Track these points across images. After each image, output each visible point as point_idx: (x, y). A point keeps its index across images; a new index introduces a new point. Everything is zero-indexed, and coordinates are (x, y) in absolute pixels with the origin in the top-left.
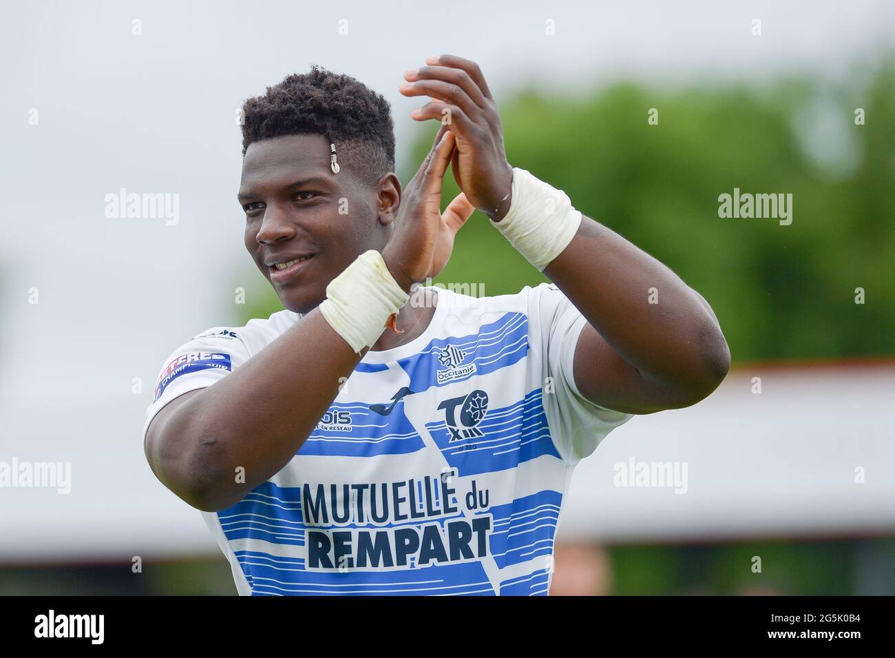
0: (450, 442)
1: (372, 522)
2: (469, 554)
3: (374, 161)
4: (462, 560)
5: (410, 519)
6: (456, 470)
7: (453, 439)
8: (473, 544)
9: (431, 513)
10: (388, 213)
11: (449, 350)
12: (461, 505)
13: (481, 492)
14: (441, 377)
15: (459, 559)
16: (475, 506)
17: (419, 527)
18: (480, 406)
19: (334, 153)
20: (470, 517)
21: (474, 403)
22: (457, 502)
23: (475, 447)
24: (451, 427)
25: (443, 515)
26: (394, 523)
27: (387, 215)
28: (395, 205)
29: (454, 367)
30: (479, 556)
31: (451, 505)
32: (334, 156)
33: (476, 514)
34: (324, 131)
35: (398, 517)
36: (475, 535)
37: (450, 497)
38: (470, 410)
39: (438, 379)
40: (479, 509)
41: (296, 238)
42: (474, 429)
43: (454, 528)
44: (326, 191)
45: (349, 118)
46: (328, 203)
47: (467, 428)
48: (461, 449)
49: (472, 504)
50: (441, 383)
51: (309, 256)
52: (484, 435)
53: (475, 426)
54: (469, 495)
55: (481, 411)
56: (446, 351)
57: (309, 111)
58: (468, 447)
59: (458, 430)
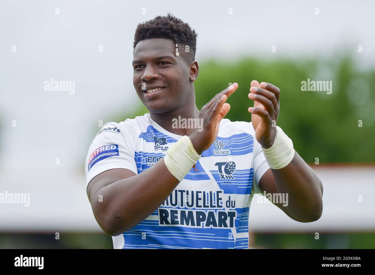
0: (220, 179)
1: (187, 207)
2: (226, 225)
3: (190, 55)
4: (223, 228)
5: (203, 208)
6: (223, 190)
7: (222, 178)
8: (228, 222)
9: (212, 206)
10: (193, 77)
11: (218, 142)
12: (224, 205)
13: (232, 201)
14: (215, 152)
15: (222, 227)
16: (229, 207)
17: (206, 212)
18: (232, 167)
19: (177, 48)
20: (227, 211)
21: (230, 166)
22: (222, 204)
23: (231, 183)
24: (221, 174)
25: (216, 208)
26: (196, 208)
27: (193, 78)
28: (196, 74)
29: (221, 149)
30: (230, 227)
31: (220, 205)
32: (177, 49)
33: (229, 210)
34: (173, 39)
35: (197, 206)
36: (229, 218)
37: (220, 201)
38: (228, 168)
39: (214, 153)
40: (231, 208)
41: (159, 79)
42: (230, 176)
43: (221, 214)
44: (172, 62)
45: (183, 35)
46: (172, 67)
47: (227, 175)
48: (225, 183)
49: (228, 205)
50: (215, 155)
51: (164, 88)
52: (234, 179)
53: (231, 175)
54: (227, 201)
55: (233, 170)
56: (216, 142)
57: (168, 29)
58: (228, 182)
59: (223, 175)
